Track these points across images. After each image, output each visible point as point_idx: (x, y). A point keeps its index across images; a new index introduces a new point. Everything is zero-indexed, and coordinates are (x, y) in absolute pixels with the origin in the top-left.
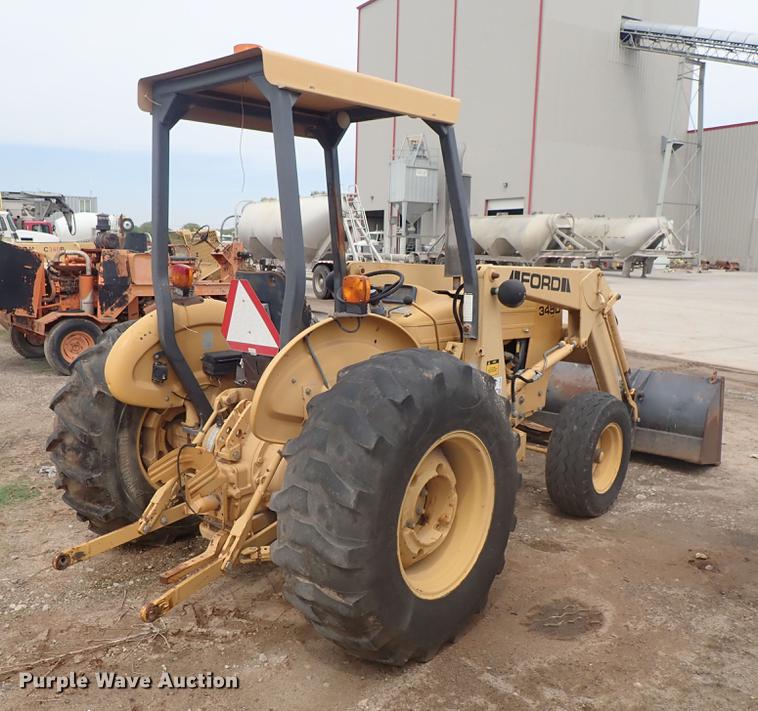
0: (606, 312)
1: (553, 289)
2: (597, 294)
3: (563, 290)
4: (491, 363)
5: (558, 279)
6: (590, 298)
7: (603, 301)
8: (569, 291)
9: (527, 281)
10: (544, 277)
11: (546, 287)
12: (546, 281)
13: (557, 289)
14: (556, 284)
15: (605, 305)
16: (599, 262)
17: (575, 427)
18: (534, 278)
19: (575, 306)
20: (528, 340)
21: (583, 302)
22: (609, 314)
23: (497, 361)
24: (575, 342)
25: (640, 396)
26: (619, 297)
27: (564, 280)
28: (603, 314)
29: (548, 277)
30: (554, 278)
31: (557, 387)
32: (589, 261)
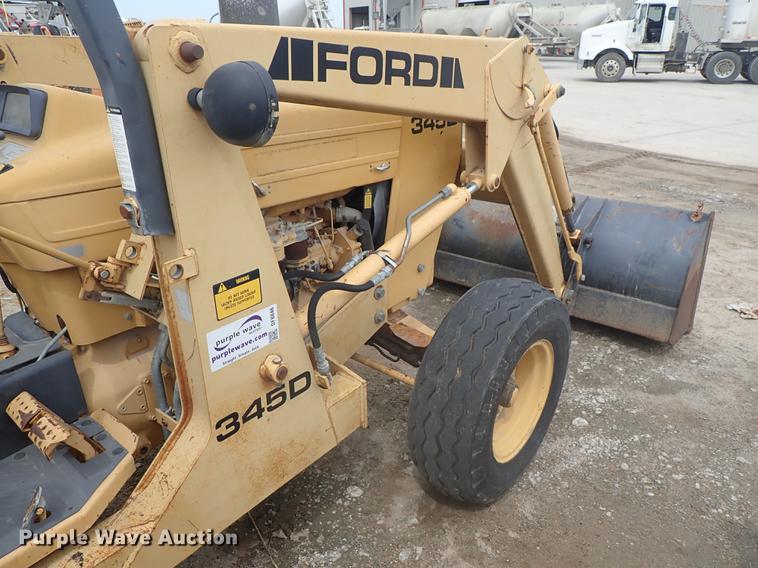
0: (535, 121)
1: (418, 82)
2: (522, 88)
3: (445, 84)
4: (231, 284)
5: (432, 60)
6: (507, 97)
7: (531, 101)
8: (459, 84)
9: (341, 66)
10: (392, 55)
11: (397, 81)
12: (398, 64)
13: (431, 83)
14: (426, 71)
15: (534, 108)
16: (554, 49)
17: (459, 373)
18: (362, 60)
19: (476, 114)
20: (389, 182)
21: (493, 106)
22: (543, 123)
23: (255, 275)
24: (478, 182)
25: (586, 242)
26: (561, 93)
27: (447, 61)
28: (531, 126)
29: (404, 57)
30: (420, 58)
31: (473, 221)
32: (545, 48)
